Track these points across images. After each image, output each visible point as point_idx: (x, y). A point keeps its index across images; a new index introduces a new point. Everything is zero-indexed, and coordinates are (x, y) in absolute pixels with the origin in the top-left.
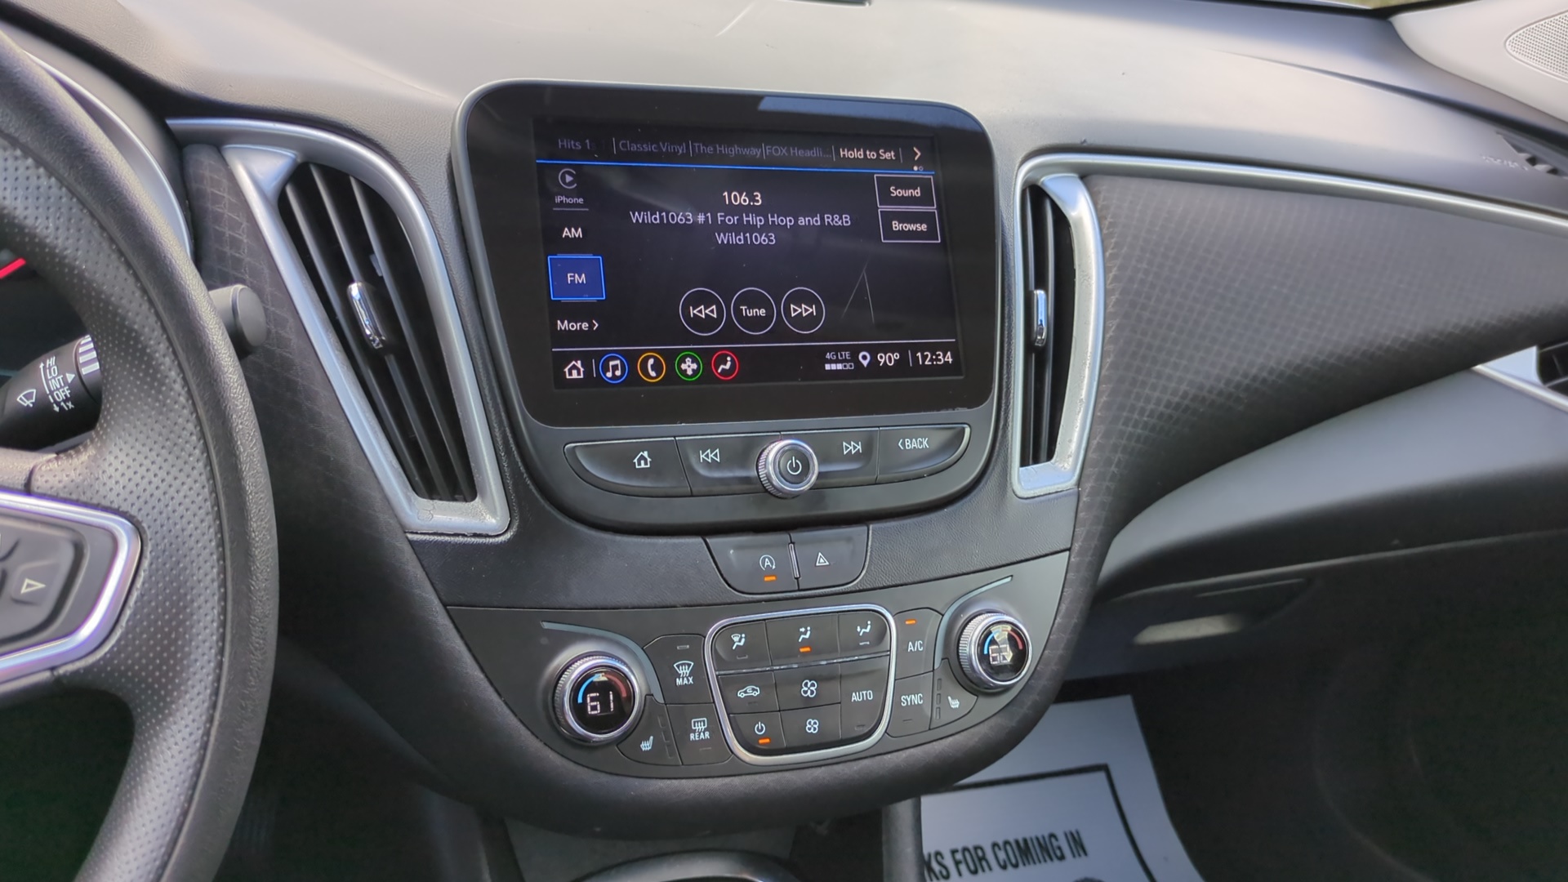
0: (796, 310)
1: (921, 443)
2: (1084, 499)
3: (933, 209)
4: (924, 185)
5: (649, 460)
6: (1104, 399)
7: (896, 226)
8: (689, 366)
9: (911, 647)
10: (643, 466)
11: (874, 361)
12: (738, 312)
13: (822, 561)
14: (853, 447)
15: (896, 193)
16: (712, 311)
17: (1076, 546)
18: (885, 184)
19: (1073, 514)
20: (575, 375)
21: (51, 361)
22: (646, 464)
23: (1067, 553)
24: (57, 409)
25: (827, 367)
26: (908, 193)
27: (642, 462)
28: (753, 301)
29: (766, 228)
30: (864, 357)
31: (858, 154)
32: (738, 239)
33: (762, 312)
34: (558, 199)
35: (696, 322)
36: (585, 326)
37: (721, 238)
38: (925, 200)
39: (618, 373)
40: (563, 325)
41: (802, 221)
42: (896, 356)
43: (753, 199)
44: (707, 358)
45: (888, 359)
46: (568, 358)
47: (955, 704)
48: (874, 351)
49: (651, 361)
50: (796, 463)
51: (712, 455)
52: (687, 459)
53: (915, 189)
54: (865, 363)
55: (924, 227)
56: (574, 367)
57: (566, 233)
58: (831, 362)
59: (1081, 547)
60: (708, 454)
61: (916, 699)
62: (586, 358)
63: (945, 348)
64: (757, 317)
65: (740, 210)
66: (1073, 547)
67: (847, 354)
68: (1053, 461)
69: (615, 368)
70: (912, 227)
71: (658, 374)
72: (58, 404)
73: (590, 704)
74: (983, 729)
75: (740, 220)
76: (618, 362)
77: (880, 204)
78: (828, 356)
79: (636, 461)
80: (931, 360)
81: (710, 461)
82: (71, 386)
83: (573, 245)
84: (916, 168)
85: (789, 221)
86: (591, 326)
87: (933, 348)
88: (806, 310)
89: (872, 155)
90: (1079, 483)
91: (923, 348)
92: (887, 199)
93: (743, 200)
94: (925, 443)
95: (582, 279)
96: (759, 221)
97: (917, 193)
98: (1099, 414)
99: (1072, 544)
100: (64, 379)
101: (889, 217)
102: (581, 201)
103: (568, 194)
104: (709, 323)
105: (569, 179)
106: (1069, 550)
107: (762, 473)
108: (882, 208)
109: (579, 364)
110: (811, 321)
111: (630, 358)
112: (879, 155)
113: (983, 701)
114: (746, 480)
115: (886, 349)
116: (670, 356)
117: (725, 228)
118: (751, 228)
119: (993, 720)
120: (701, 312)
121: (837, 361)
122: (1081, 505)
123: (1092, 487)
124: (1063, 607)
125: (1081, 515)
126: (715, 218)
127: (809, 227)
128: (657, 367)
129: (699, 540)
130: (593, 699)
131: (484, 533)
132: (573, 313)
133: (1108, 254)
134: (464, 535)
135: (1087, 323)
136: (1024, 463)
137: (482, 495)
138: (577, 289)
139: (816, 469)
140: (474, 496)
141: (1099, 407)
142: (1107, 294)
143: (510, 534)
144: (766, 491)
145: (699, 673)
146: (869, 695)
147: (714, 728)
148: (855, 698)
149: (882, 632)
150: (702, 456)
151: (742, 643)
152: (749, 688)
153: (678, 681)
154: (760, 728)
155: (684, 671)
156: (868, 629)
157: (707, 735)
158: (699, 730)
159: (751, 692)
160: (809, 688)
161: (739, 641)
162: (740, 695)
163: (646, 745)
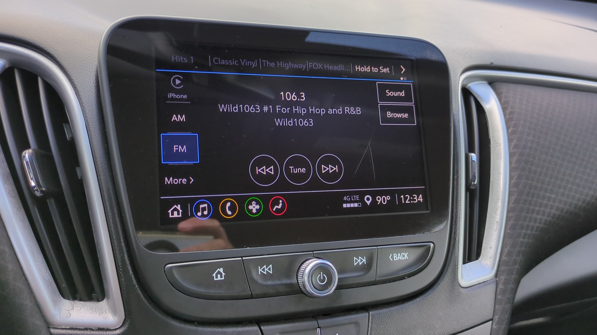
0: (325, 169)
1: (404, 256)
2: (501, 285)
3: (412, 104)
4: (406, 88)
5: (223, 274)
6: (511, 222)
7: (389, 115)
8: (254, 207)
10: (219, 278)
11: (374, 201)
12: (288, 170)
14: (360, 261)
15: (390, 94)
16: (271, 170)
17: (496, 318)
18: (383, 88)
20: (176, 215)
22: (221, 277)
23: (491, 322)
25: (345, 206)
26: (397, 94)
27: (219, 276)
28: (298, 163)
29: (307, 116)
30: (368, 199)
31: (367, 69)
32: (290, 123)
33: (303, 170)
34: (170, 95)
35: (260, 177)
36: (184, 181)
37: (278, 122)
38: (407, 98)
39: (206, 213)
40: (168, 181)
41: (330, 111)
42: (388, 198)
43: (299, 96)
44: (266, 201)
45: (382, 200)
46: (171, 203)
48: (374, 195)
49: (229, 204)
50: (323, 276)
51: (267, 269)
52: (250, 272)
53: (401, 91)
54: (368, 203)
55: (406, 115)
56: (176, 209)
57: (174, 118)
58: (347, 202)
59: (499, 318)
60: (264, 268)
62: (184, 204)
63: (418, 192)
64: (300, 174)
65: (290, 104)
66: (494, 318)
67: (357, 197)
69: (204, 209)
70: (399, 115)
71: (233, 213)
75: (291, 110)
76: (206, 205)
77: (379, 101)
78: (345, 198)
79: (214, 275)
80: (410, 200)
81: (265, 273)
83: (179, 126)
84: (402, 79)
85: (322, 111)
86: (189, 180)
87: (411, 193)
88: (332, 169)
89: (375, 70)
91: (404, 192)
92: (384, 98)
93: (293, 97)
94: (406, 256)
95: (183, 149)
96: (303, 111)
97: (402, 94)
98: (508, 231)
99: (493, 316)
101: (385, 109)
102: (185, 97)
103: (177, 92)
104: (268, 178)
105: (178, 82)
106: (492, 320)
108: (381, 103)
109: (179, 207)
110: (335, 176)
111: (215, 202)
112: (379, 70)
114: (291, 285)
115: (382, 193)
116: (242, 201)
117: (281, 116)
118: (298, 116)
120: (263, 170)
121: (351, 202)
122: (498, 290)
123: (505, 279)
125: (498, 297)
126: (274, 109)
127: (335, 115)
128: (232, 208)
129: (256, 328)
131: (106, 328)
132: (176, 172)
133: (510, 130)
134: (91, 329)
135: (499, 173)
136: (464, 263)
137: (108, 298)
138: (180, 156)
139: (336, 277)
140: (103, 300)
141: (509, 226)
142: (511, 155)
143: (118, 332)
144: (303, 293)
150: (260, 270)
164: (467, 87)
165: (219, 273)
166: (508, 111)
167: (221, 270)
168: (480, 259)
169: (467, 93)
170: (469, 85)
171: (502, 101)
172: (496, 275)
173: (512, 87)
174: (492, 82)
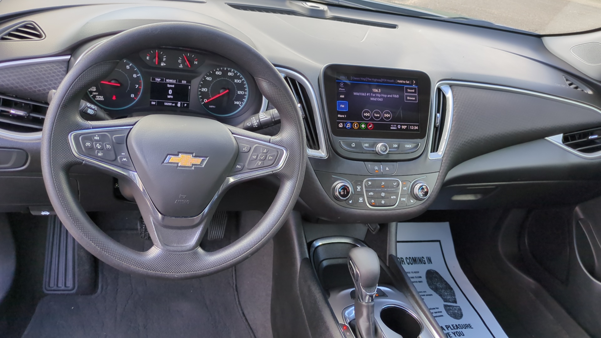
0: (386, 115)
1: (410, 146)
2: (444, 161)
3: (416, 95)
4: (415, 89)
6: (450, 139)
7: (408, 98)
8: (363, 126)
9: (404, 189)
10: (353, 146)
11: (401, 127)
12: (374, 115)
13: (387, 169)
14: (396, 146)
15: (409, 91)
16: (368, 115)
18: (407, 88)
20: (341, 126)
21: (254, 118)
24: (254, 127)
25: (391, 128)
26: (411, 91)
28: (377, 113)
29: (381, 97)
30: (399, 126)
31: (401, 82)
32: (375, 99)
33: (379, 115)
34: (340, 89)
35: (365, 117)
36: (343, 116)
37: (372, 99)
38: (415, 92)
39: (349, 126)
40: (339, 116)
41: (388, 96)
42: (406, 127)
43: (378, 90)
44: (366, 124)
45: (404, 127)
46: (339, 123)
47: (412, 201)
48: (401, 125)
49: (356, 124)
50: (384, 148)
51: (367, 145)
53: (413, 90)
54: (399, 128)
55: (414, 99)
56: (341, 125)
57: (341, 96)
58: (392, 127)
61: (404, 199)
62: (343, 123)
63: (416, 126)
64: (377, 116)
65: (376, 93)
66: (440, 171)
67: (395, 126)
69: (349, 125)
70: (412, 98)
71: (357, 127)
72: (255, 126)
73: (341, 192)
74: (417, 207)
75: (376, 95)
76: (349, 124)
77: (406, 93)
78: (392, 126)
80: (413, 128)
82: (258, 123)
83: (342, 99)
84: (413, 85)
85: (386, 96)
86: (345, 116)
87: (414, 125)
88: (388, 115)
89: (404, 82)
91: (411, 125)
92: (407, 92)
93: (377, 91)
95: (343, 106)
96: (379, 95)
97: (413, 91)
98: (449, 143)
100: (257, 121)
101: (407, 96)
102: (344, 90)
103: (342, 88)
104: (368, 117)
105: (342, 85)
107: (377, 149)
108: (406, 94)
109: (342, 124)
110: (389, 118)
111: (352, 123)
112: (406, 82)
113: (418, 201)
114: (373, 151)
115: (404, 125)
116: (359, 124)
117: (372, 97)
118: (378, 97)
119: (419, 206)
120: (366, 114)
121: (393, 127)
123: (445, 159)
125: (442, 164)
126: (370, 94)
127: (390, 97)
128: (357, 126)
129: (363, 162)
132: (342, 113)
133: (454, 106)
135: (448, 122)
136: (431, 152)
137: (321, 149)
138: (342, 108)
139: (388, 150)
140: (319, 149)
141: (449, 141)
142: (453, 115)
143: (327, 158)
144: (377, 153)
145: (362, 189)
146: (395, 197)
147: (364, 200)
148: (392, 197)
149: (398, 185)
150: (365, 145)
151: (370, 184)
152: (371, 193)
153: (358, 190)
154: (373, 201)
155: (359, 188)
156: (396, 184)
157: (362, 201)
158: (361, 200)
159: (371, 194)
160: (383, 194)
161: (370, 183)
162: (369, 194)
163: (350, 202)
164: (440, 88)
165: (353, 144)
166: (455, 98)
167: (354, 144)
168: (437, 152)
169: (439, 90)
170: (441, 87)
171: (454, 94)
172: (443, 158)
173: (459, 88)
174: (451, 86)
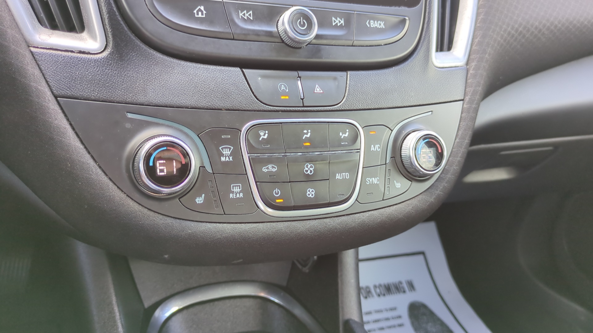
1: (380, 24)
2: (471, 72)
5: (204, 12)
6: (481, 17)
9: (372, 149)
10: (200, 15)
13: (318, 90)
14: (339, 21)
17: (467, 98)
19: (464, 80)
22: (202, 14)
23: (462, 102)
27: (200, 13)
47: (398, 185)
50: (303, 22)
51: (248, 14)
59: (470, 99)
60: (245, 13)
61: (375, 181)
66: (465, 99)
68: (451, 51)
73: (159, 168)
74: (414, 202)
79: (195, 12)
81: (246, 18)
90: (467, 64)
94: (382, 25)
98: (478, 25)
99: (464, 97)
106: (463, 100)
107: (281, 28)
113: (415, 184)
114: (270, 33)
119: (420, 196)
122: (469, 75)
123: (476, 65)
124: (460, 133)
125: (469, 81)
130: (161, 165)
131: (87, 51)
134: (72, 52)
137: (88, 30)
145: (236, 153)
146: (347, 175)
147: (247, 190)
148: (338, 176)
149: (355, 138)
150: (241, 14)
151: (266, 137)
152: (270, 166)
153: (223, 159)
154: (277, 192)
155: (227, 152)
156: (347, 135)
157: (241, 195)
158: (236, 192)
159: (271, 168)
160: (309, 169)
161: (264, 135)
162: (265, 170)
163: (200, 200)
